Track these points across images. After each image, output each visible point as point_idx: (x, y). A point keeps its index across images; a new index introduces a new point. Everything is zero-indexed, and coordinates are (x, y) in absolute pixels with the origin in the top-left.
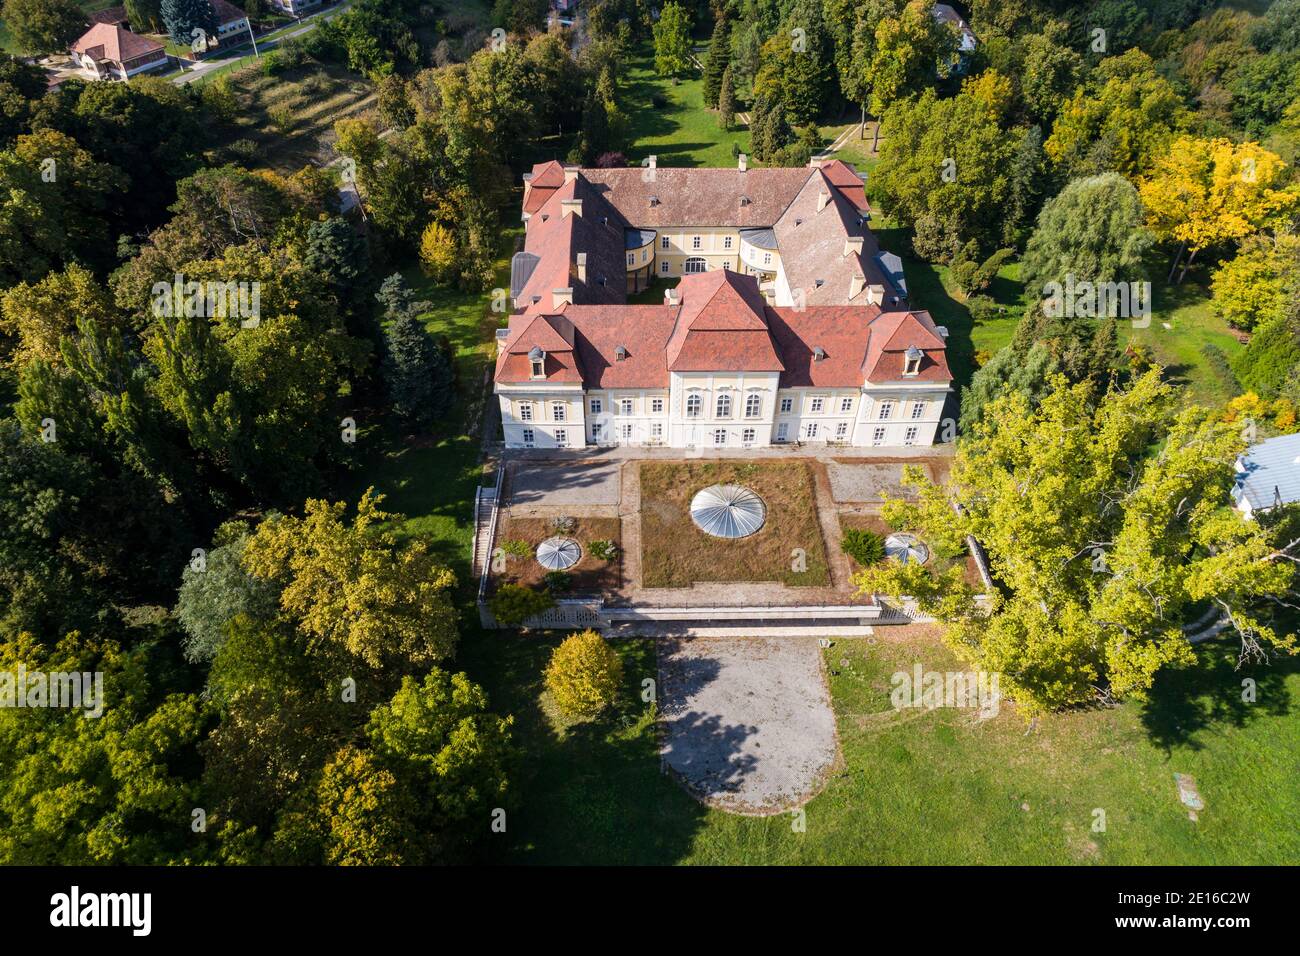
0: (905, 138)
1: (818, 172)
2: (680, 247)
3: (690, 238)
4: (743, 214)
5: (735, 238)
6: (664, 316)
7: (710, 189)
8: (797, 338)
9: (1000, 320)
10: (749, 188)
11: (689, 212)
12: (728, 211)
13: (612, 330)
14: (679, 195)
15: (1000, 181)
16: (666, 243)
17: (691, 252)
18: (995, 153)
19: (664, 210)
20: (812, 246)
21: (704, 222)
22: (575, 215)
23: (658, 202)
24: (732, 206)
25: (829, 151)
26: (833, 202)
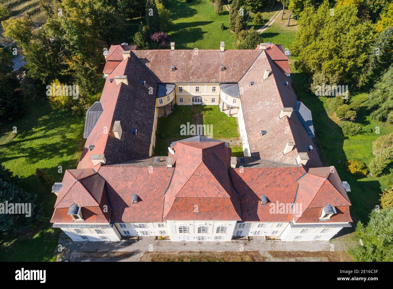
0: (311, 29)
1: (264, 51)
2: (189, 91)
3: (194, 87)
4: (222, 75)
5: (218, 87)
6: (164, 174)
7: (204, 61)
8: (250, 190)
9: (359, 135)
10: (226, 61)
11: (193, 74)
12: (214, 74)
13: (130, 184)
14: (187, 65)
15: (363, 56)
16: (181, 90)
17: (194, 94)
18: (363, 41)
19: (179, 73)
20: (260, 102)
21: (201, 80)
22: (123, 84)
23: (176, 69)
24: (216, 71)
25: (267, 26)
26: (272, 75)
